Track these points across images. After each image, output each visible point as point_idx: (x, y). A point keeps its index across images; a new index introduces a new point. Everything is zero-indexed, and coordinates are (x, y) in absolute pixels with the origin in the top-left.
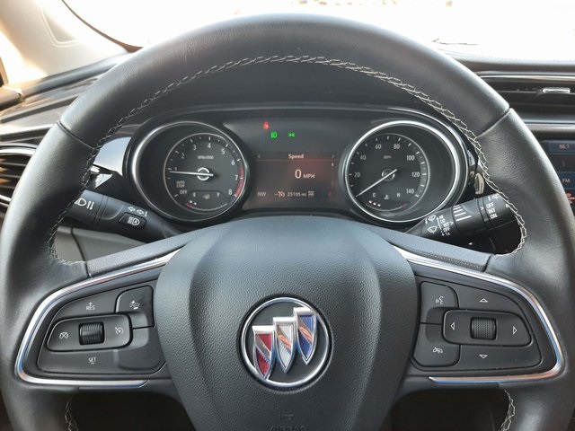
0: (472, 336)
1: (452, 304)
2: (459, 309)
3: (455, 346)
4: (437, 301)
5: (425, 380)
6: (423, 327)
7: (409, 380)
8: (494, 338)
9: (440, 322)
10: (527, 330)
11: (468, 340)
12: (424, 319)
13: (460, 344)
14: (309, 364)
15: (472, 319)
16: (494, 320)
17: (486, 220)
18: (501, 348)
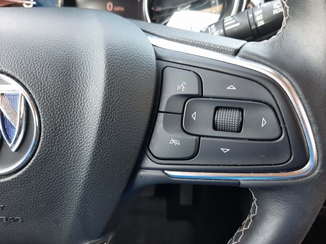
0: (215, 127)
1: (195, 91)
2: (202, 96)
3: (195, 138)
4: (179, 87)
5: (159, 173)
6: (161, 117)
7: (142, 173)
8: (239, 131)
9: (180, 111)
10: (279, 121)
11: (210, 131)
12: (163, 108)
13: (200, 136)
14: (17, 150)
15: (217, 109)
16: (241, 110)
17: (253, 27)
18: (247, 141)
